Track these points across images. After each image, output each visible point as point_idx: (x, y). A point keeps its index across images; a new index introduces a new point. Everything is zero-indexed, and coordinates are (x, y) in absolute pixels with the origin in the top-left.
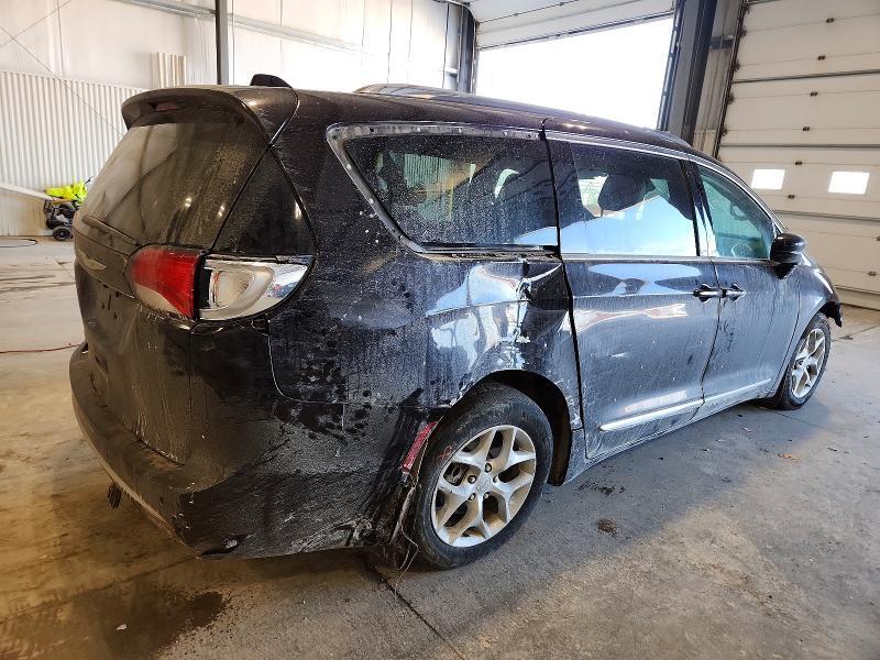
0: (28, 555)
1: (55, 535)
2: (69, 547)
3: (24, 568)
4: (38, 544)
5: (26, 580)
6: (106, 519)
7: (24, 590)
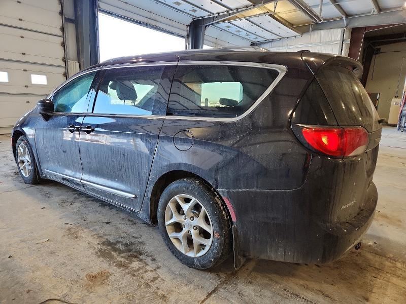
0: (395, 280)
1: (379, 280)
2: (376, 272)
3: (398, 277)
4: (388, 282)
5: (399, 272)
6: (353, 271)
7: (401, 269)
